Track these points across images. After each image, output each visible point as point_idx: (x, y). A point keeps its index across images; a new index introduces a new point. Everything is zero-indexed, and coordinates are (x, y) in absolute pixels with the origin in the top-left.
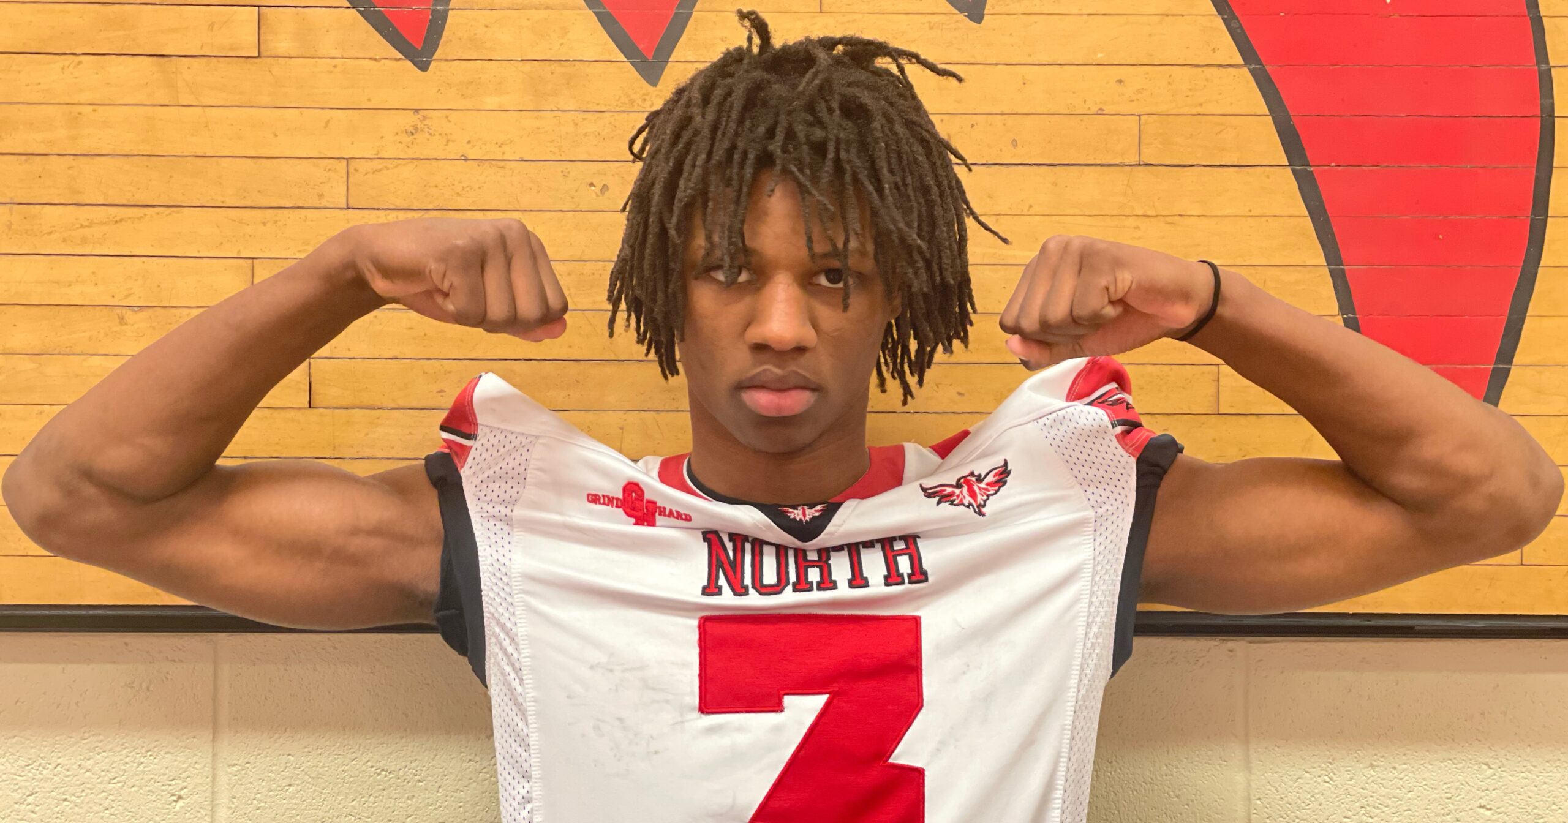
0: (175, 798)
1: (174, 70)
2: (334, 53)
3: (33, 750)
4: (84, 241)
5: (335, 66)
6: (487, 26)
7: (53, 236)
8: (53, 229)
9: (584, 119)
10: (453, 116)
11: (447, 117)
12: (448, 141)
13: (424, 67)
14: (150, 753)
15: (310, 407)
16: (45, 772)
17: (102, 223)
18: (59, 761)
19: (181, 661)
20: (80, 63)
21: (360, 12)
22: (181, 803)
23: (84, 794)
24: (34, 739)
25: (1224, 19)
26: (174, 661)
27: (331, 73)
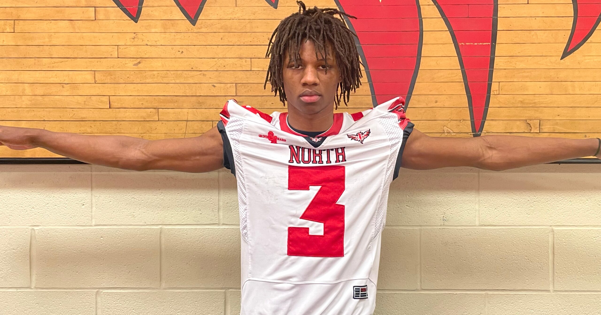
0: (82, 205)
1: (74, 24)
2: (114, 19)
3: (48, 193)
4: (53, 67)
5: (114, 22)
6: (152, 11)
7: (45, 66)
9: (177, 35)
10: (144, 34)
11: (142, 34)
12: (143, 40)
13: (136, 22)
14: (76, 194)
15: (110, 108)
16: (50, 198)
17: (57, 63)
18: (54, 196)
19: (83, 171)
20: (51, 22)
21: (120, 8)
22: (84, 206)
23: (60, 204)
24: (48, 190)
26: (81, 171)
27: (113, 24)
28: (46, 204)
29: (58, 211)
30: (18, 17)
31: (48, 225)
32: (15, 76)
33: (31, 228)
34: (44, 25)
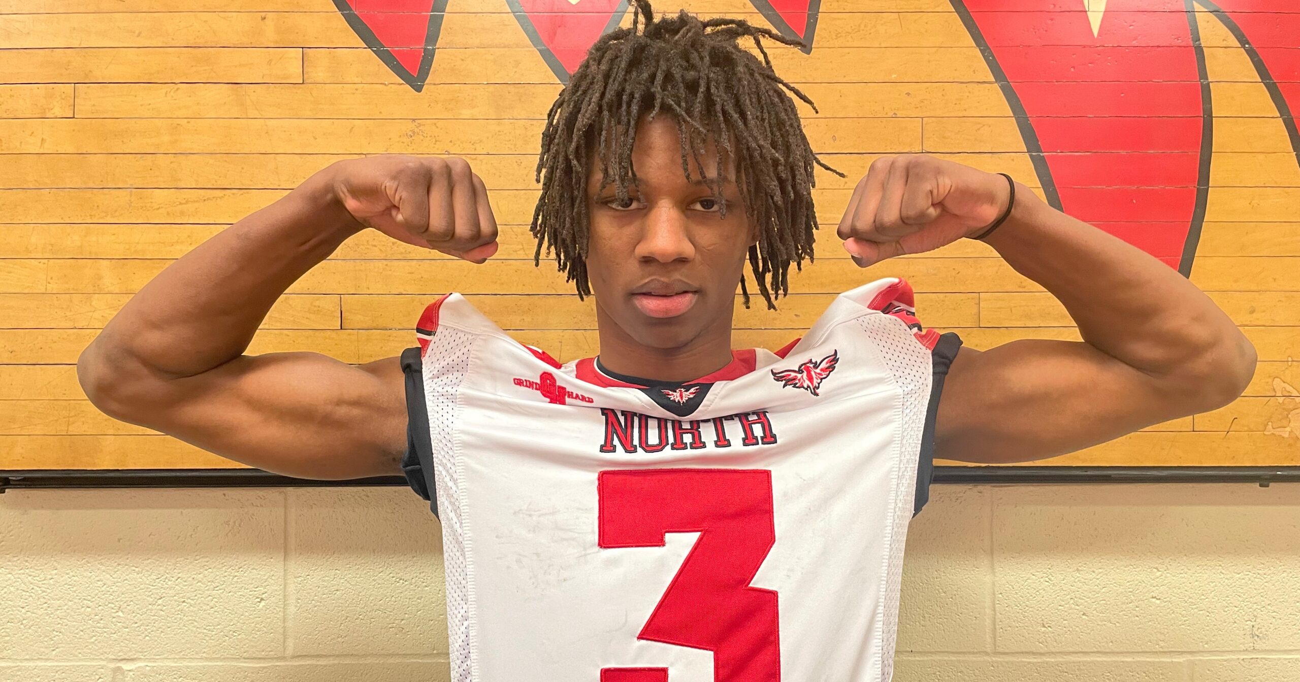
0: (259, 600)
1: (244, 93)
2: (356, 80)
3: (161, 568)
4: (182, 213)
5: (357, 89)
6: (463, 60)
7: (160, 211)
8: (161, 206)
9: (532, 125)
10: (440, 123)
11: (435, 124)
12: (436, 141)
13: (419, 89)
14: (241, 569)
15: (341, 329)
16: (169, 583)
17: (195, 201)
18: (180, 575)
19: (261, 506)
20: (178, 89)
21: (373, 51)
22: (263, 603)
23: (196, 598)
24: (161, 560)
25: (980, 50)
26: (257, 506)
27: (354, 94)
28: (158, 597)
29: (190, 618)
30: (86, 76)
31: (163, 656)
32: (73, 239)
33: (112, 665)
34: (158, 98)
